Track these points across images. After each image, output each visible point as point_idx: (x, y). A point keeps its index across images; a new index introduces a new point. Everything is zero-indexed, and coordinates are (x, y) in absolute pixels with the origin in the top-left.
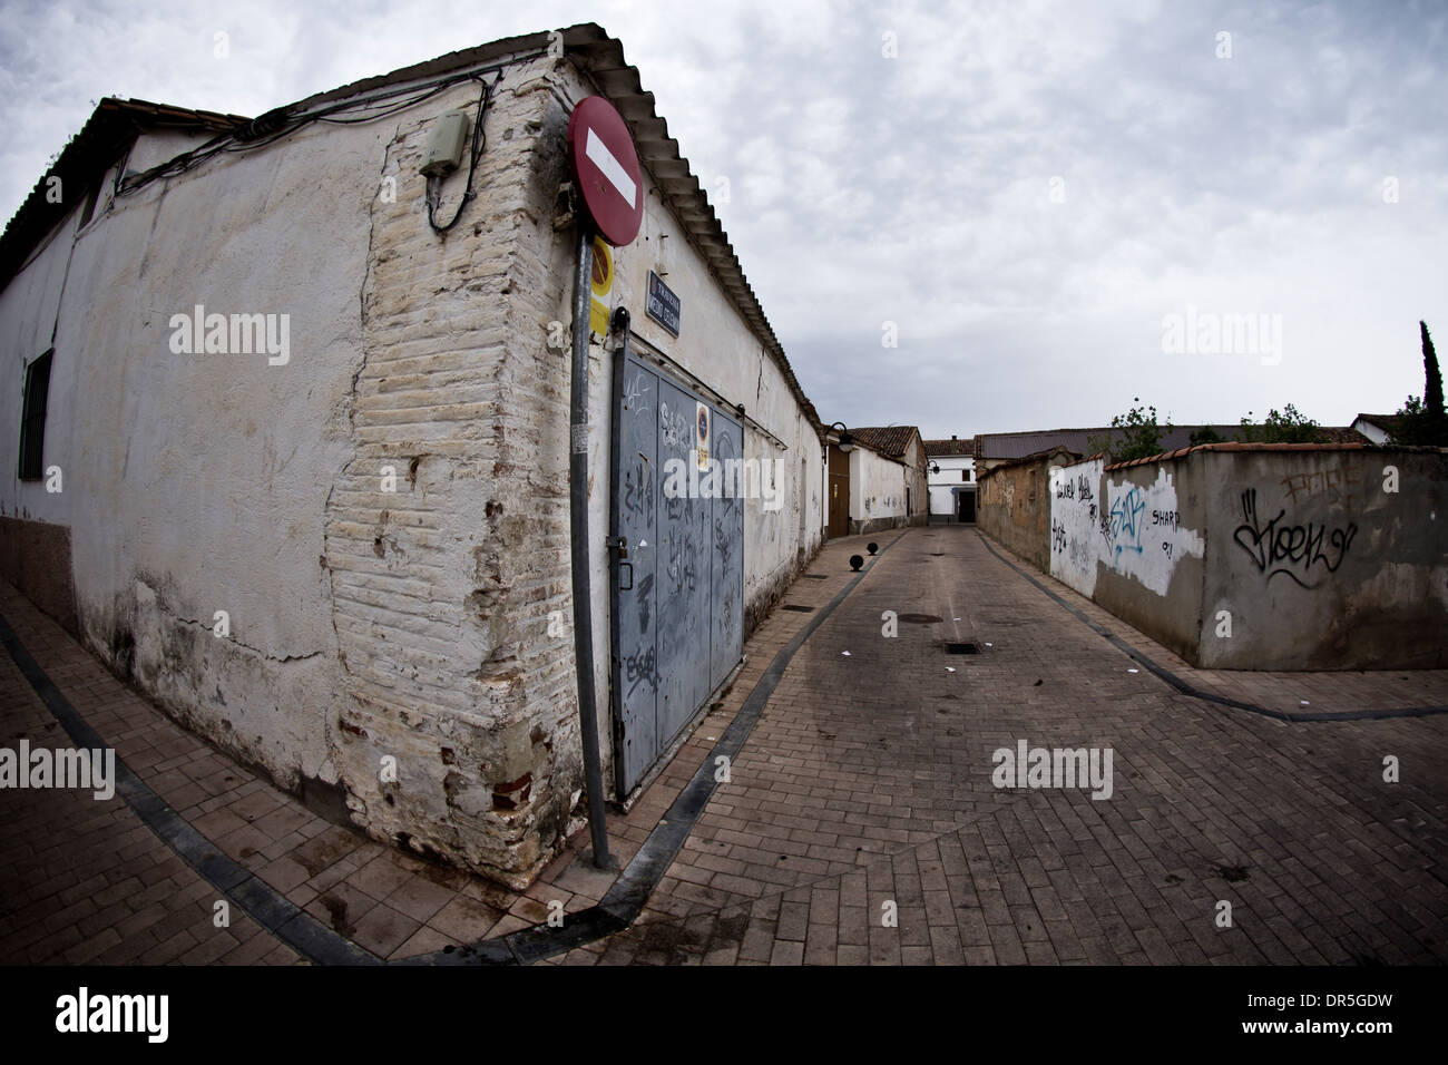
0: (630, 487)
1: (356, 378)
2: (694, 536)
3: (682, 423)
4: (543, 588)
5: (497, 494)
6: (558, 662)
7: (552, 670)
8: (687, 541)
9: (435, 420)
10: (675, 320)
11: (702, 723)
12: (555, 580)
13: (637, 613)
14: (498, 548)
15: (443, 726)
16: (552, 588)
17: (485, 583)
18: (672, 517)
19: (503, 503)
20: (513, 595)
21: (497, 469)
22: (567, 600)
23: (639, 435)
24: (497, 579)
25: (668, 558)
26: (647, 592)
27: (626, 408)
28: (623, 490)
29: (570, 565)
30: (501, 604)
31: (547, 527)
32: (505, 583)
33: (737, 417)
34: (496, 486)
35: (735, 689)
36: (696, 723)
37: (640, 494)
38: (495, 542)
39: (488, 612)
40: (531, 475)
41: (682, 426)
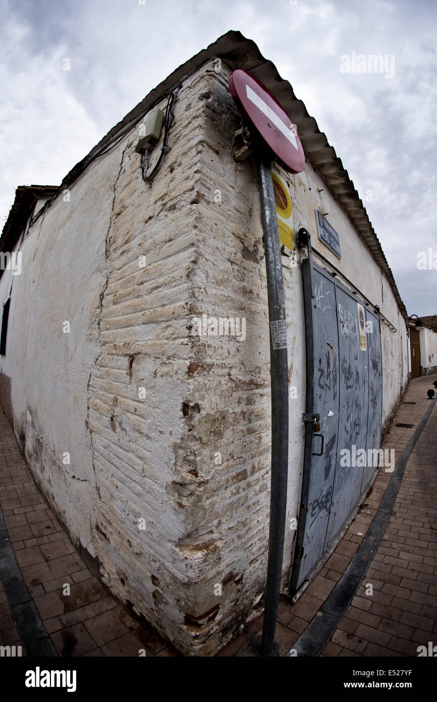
0: (321, 370)
1: (102, 296)
2: (360, 398)
3: (351, 318)
4: (245, 470)
5: (193, 395)
6: (255, 521)
7: (249, 529)
8: (356, 402)
9: (144, 323)
10: (337, 246)
11: (354, 520)
12: (256, 459)
13: (323, 466)
14: (195, 446)
15: (152, 563)
16: (254, 467)
17: (182, 478)
18: (348, 387)
19: (200, 402)
20: (211, 486)
21: (191, 370)
22: (267, 473)
23: (325, 328)
24: (195, 473)
25: (345, 417)
26: (330, 450)
27: (315, 307)
28: (317, 374)
29: (270, 444)
30: (198, 496)
31: (249, 416)
32: (203, 476)
33: (376, 313)
34: (191, 387)
35: (375, 490)
36: (349, 522)
37: (329, 375)
38: (192, 441)
39: (184, 502)
40: (232, 372)
41: (351, 321)
